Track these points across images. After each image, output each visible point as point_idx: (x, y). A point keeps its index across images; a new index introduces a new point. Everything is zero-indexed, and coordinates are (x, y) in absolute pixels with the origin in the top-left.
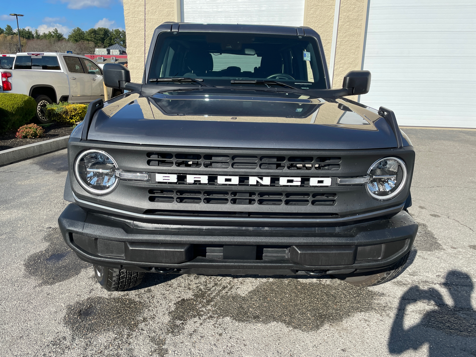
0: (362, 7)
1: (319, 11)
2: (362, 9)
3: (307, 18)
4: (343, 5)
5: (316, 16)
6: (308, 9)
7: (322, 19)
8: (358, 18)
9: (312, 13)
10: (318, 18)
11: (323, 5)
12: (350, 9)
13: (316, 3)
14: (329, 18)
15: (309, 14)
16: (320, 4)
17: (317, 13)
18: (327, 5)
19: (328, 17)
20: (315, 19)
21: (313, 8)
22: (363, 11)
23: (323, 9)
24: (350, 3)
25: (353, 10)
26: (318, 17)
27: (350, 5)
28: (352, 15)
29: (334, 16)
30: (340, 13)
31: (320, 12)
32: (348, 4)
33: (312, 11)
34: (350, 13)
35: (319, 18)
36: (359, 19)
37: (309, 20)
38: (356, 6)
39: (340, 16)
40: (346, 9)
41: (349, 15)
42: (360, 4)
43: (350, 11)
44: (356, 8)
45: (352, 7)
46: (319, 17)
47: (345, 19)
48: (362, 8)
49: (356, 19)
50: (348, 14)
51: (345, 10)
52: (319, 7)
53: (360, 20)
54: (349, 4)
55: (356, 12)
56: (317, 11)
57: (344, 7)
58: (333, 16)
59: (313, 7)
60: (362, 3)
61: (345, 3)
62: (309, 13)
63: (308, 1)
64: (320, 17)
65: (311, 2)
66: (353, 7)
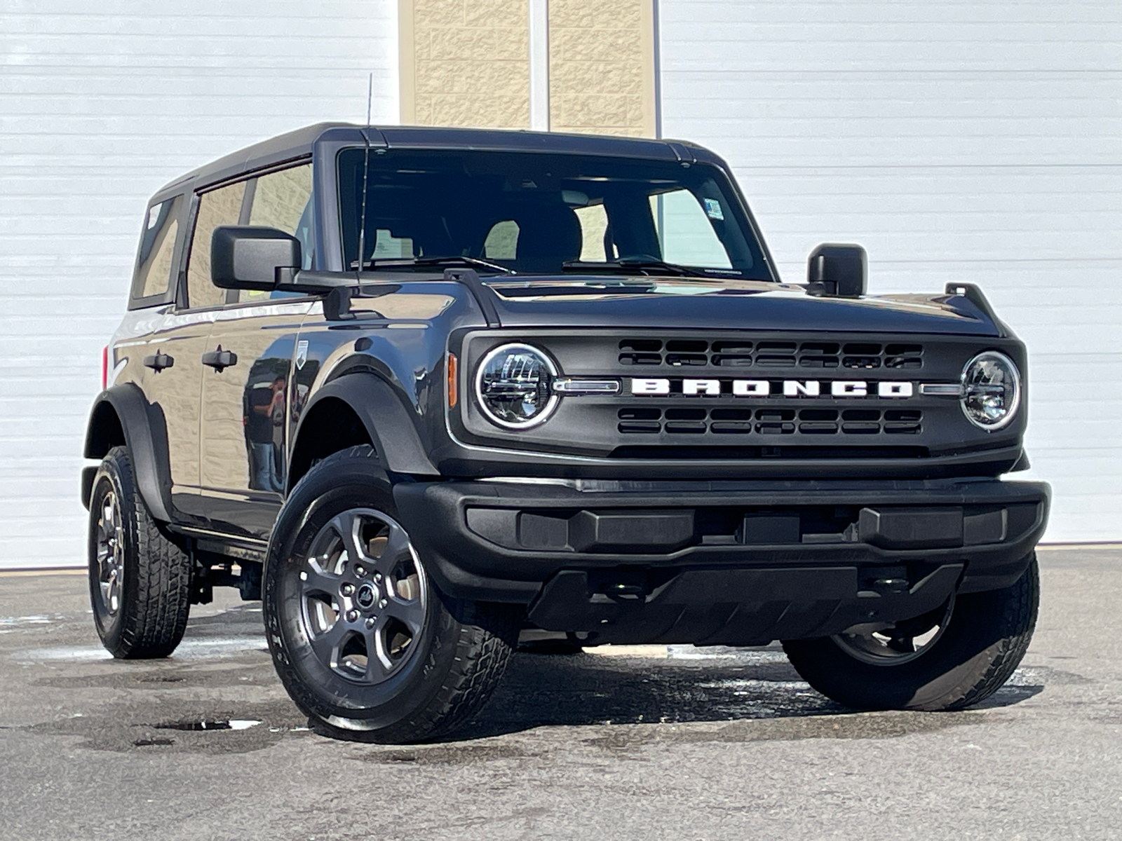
0: (634, 71)
1: (463, 78)
2: (637, 79)
3: (416, 105)
4: (560, 62)
5: (454, 100)
6: (419, 70)
7: (482, 111)
8: (625, 113)
9: (436, 88)
10: (463, 108)
11: (480, 58)
12: (587, 76)
13: (448, 50)
14: (511, 110)
15: (425, 92)
16: (467, 54)
17: (456, 89)
18: (497, 57)
19: (503, 106)
20: (452, 111)
21: (439, 66)
22: (638, 87)
23: (482, 75)
24: (586, 55)
25: (600, 82)
26: (462, 102)
27: (588, 63)
28: (598, 98)
29: (528, 100)
30: (552, 89)
31: (470, 84)
32: (578, 57)
33: (438, 79)
34: (591, 92)
35: (469, 110)
36: (629, 116)
37: (427, 113)
38: (609, 68)
39: (551, 100)
40: (572, 76)
41: (589, 98)
42: (624, 57)
43: (588, 84)
44: (611, 75)
45: (594, 67)
46: (467, 104)
47: (575, 116)
48: (636, 75)
49: (616, 115)
50: (583, 96)
51: (570, 80)
52: (463, 64)
53: (632, 120)
54: (584, 58)
55: (616, 89)
56: (456, 79)
57: (566, 68)
58: (525, 102)
59: (439, 62)
60: (632, 57)
61: (568, 55)
62: (424, 89)
63: (415, 42)
64: (473, 102)
65: (429, 45)
66: (601, 68)
